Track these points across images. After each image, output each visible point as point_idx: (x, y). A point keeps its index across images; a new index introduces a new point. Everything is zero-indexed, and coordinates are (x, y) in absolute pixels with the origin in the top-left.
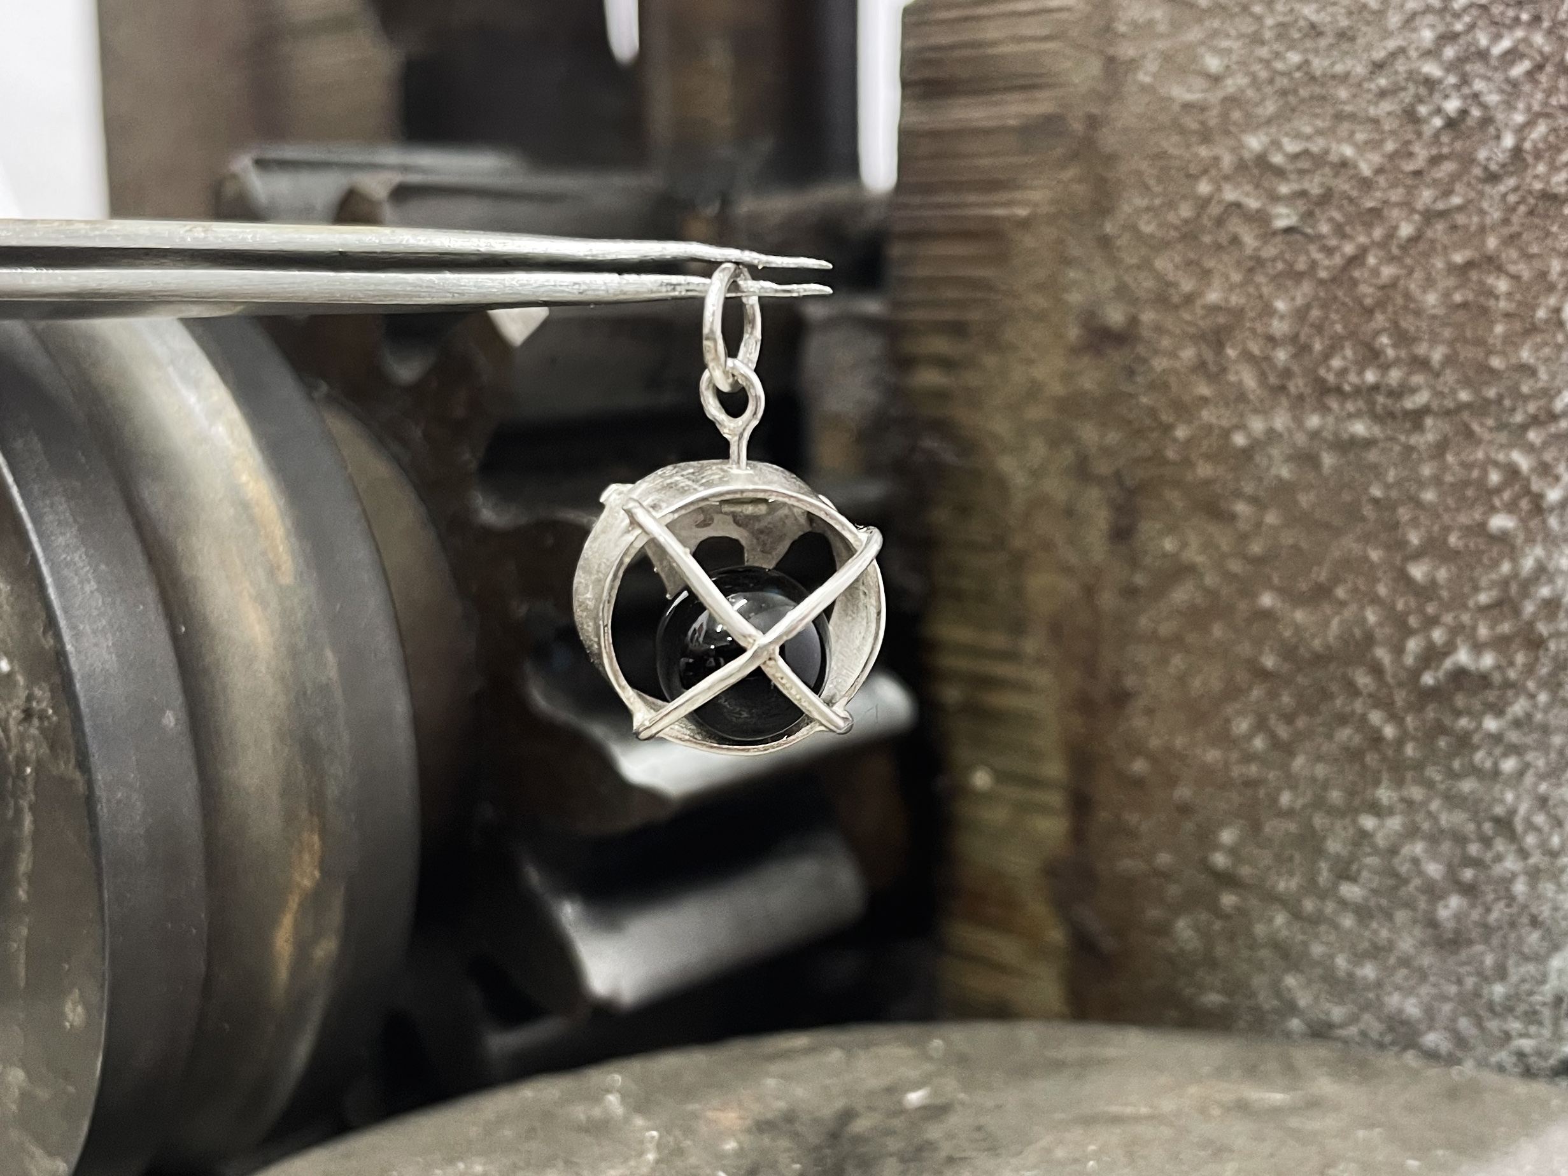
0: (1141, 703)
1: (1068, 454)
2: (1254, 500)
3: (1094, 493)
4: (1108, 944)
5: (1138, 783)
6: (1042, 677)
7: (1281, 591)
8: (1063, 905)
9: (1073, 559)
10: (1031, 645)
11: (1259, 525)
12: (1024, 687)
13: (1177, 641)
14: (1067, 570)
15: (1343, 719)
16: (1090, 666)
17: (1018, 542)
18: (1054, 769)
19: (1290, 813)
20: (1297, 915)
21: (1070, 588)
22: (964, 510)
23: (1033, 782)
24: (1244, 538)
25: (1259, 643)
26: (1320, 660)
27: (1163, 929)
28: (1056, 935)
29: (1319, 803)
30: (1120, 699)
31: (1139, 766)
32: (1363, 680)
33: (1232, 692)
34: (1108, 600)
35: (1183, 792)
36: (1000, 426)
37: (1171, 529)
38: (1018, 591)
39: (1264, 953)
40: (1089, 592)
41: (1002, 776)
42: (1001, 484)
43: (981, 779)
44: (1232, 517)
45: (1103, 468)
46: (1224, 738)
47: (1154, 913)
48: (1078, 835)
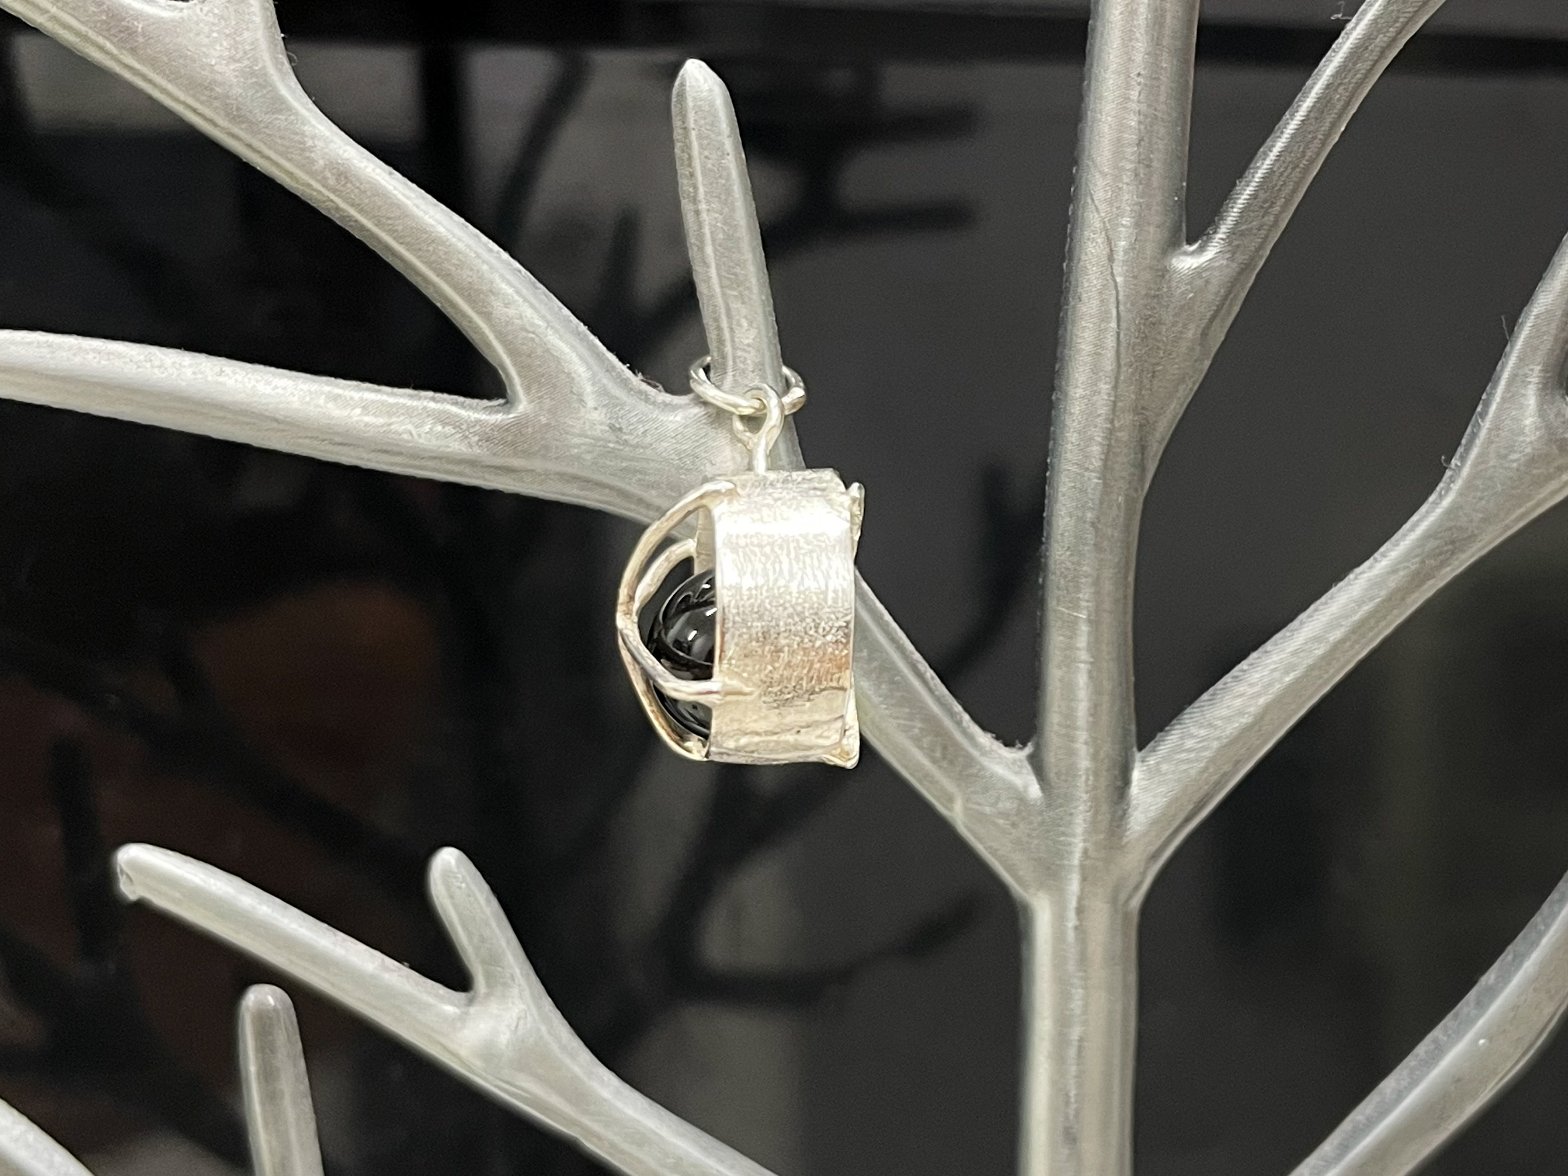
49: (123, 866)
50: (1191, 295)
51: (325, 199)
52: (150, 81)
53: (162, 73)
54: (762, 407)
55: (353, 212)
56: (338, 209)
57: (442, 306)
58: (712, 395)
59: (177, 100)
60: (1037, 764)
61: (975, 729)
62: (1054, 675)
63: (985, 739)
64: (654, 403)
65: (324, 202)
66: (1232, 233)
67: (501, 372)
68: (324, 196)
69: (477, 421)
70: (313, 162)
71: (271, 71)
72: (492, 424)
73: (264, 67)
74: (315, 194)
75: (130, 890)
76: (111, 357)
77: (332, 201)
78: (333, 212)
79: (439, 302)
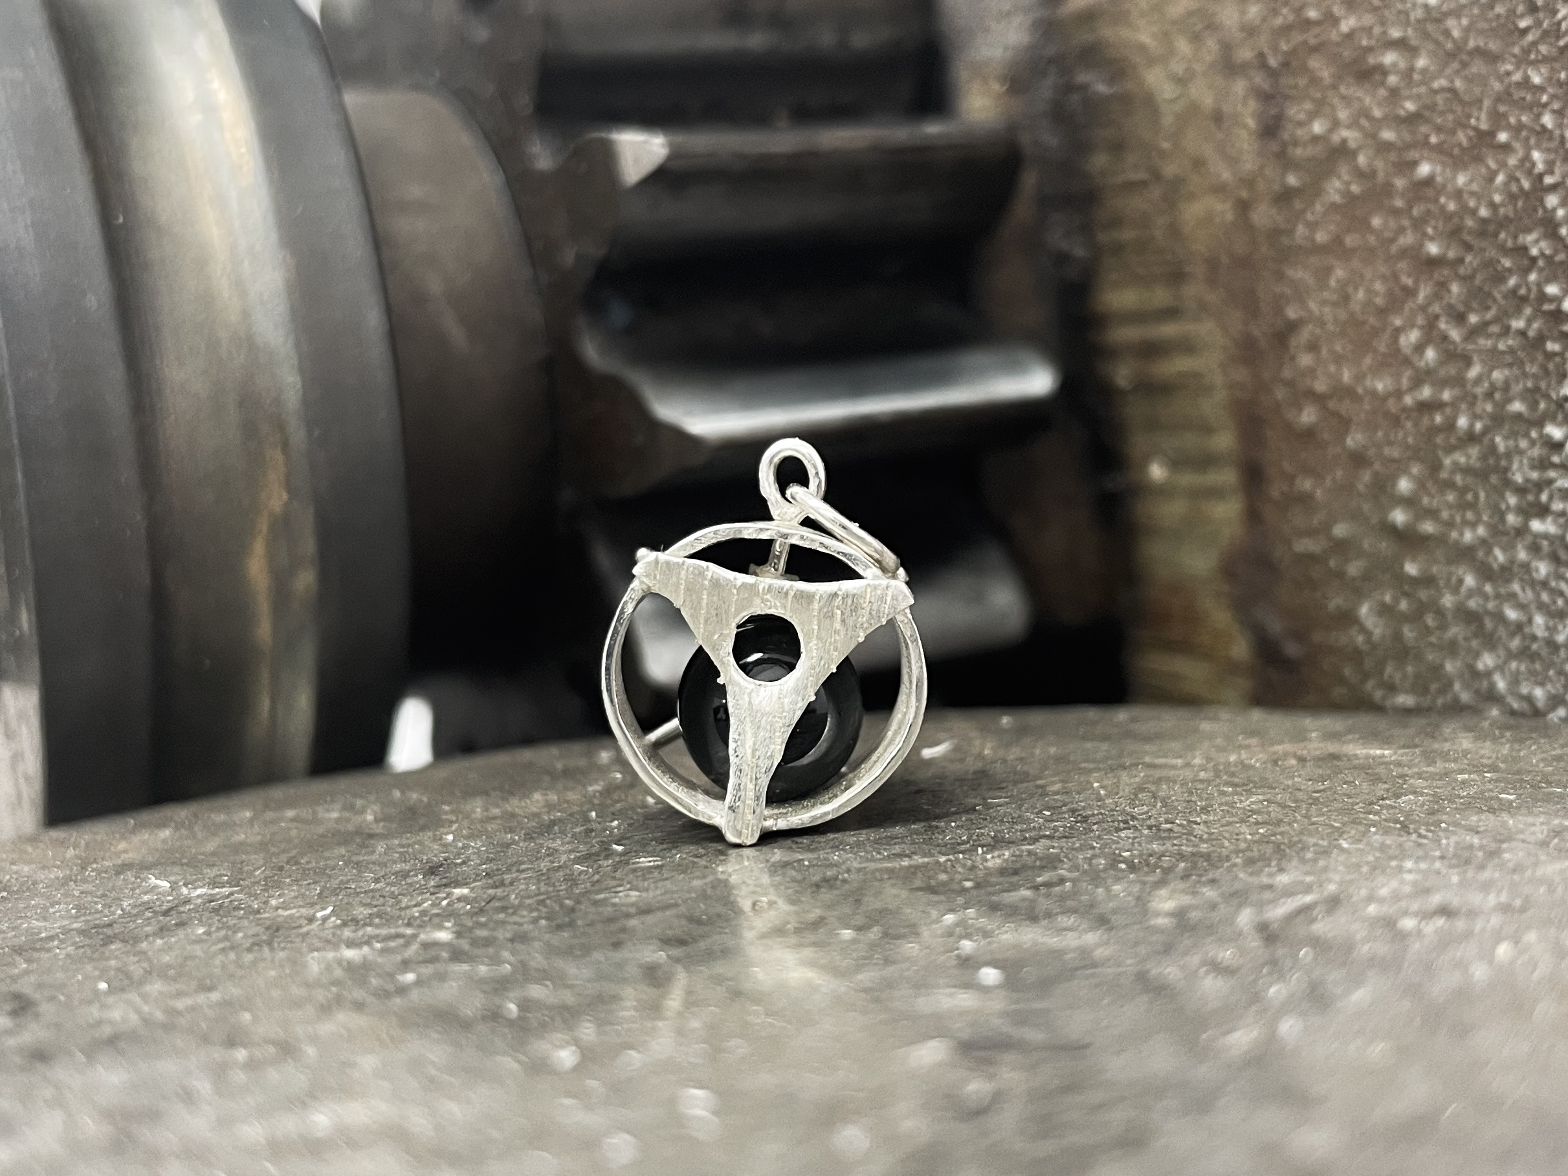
0: (1305, 334)
1: (1211, 44)
2: (1401, 44)
3: (1240, 86)
4: (1292, 649)
5: (1308, 435)
6: (1205, 329)
7: (1440, 150)
8: (1243, 606)
9: (1226, 175)
10: (1192, 291)
11: (1409, 72)
12: (1187, 346)
13: (1336, 247)
14: (1219, 189)
15: (1518, 300)
16: (1250, 305)
17: (1170, 170)
18: (1225, 441)
19: (1471, 437)
20: (1486, 573)
21: (1224, 210)
22: (1118, 148)
23: (1206, 461)
24: (1394, 94)
25: (1418, 224)
26: (1486, 230)
27: (1348, 618)
28: (1240, 649)
29: (1499, 419)
30: (1284, 334)
31: (1308, 416)
32: (1536, 244)
33: (1400, 297)
34: (1263, 215)
35: (1354, 440)
36: (1145, 35)
37: (1320, 108)
38: (1174, 230)
39: (1456, 631)
40: (1244, 207)
41: (1176, 464)
42: (1149, 102)
43: (1157, 472)
44: (1383, 71)
45: (1245, 54)
46: (1395, 360)
47: (1336, 602)
48: (1253, 516)
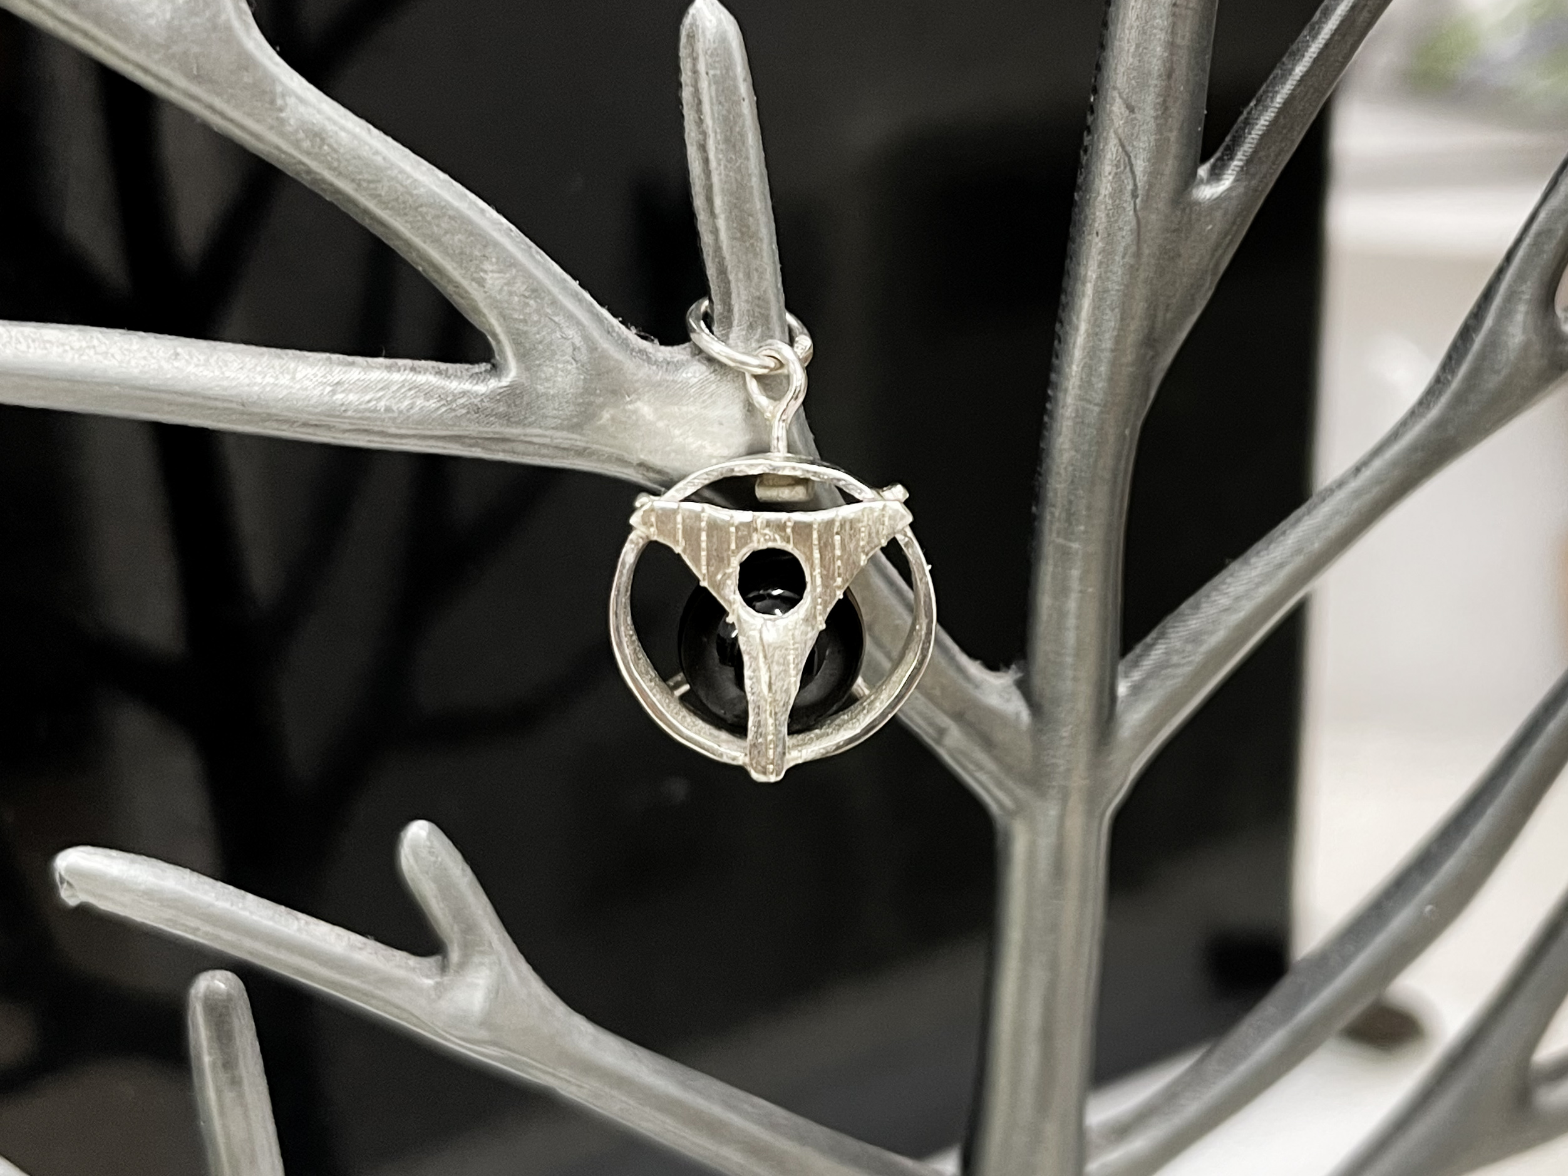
49: (63, 873)
50: (1210, 227)
51: (294, 161)
52: (93, 39)
53: (109, 31)
54: (778, 365)
55: (329, 176)
56: (309, 172)
57: (424, 270)
58: (717, 351)
59: (126, 59)
60: (1024, 687)
61: (963, 659)
62: (1045, 602)
63: (974, 668)
64: (656, 363)
65: (295, 164)
66: (1249, 161)
67: (489, 338)
68: (294, 158)
69: (464, 393)
70: (282, 122)
71: (236, 24)
72: (482, 395)
73: (228, 20)
74: (283, 156)
75: (70, 897)
76: (48, 345)
77: (303, 164)
78: (304, 176)
79: (421, 266)
